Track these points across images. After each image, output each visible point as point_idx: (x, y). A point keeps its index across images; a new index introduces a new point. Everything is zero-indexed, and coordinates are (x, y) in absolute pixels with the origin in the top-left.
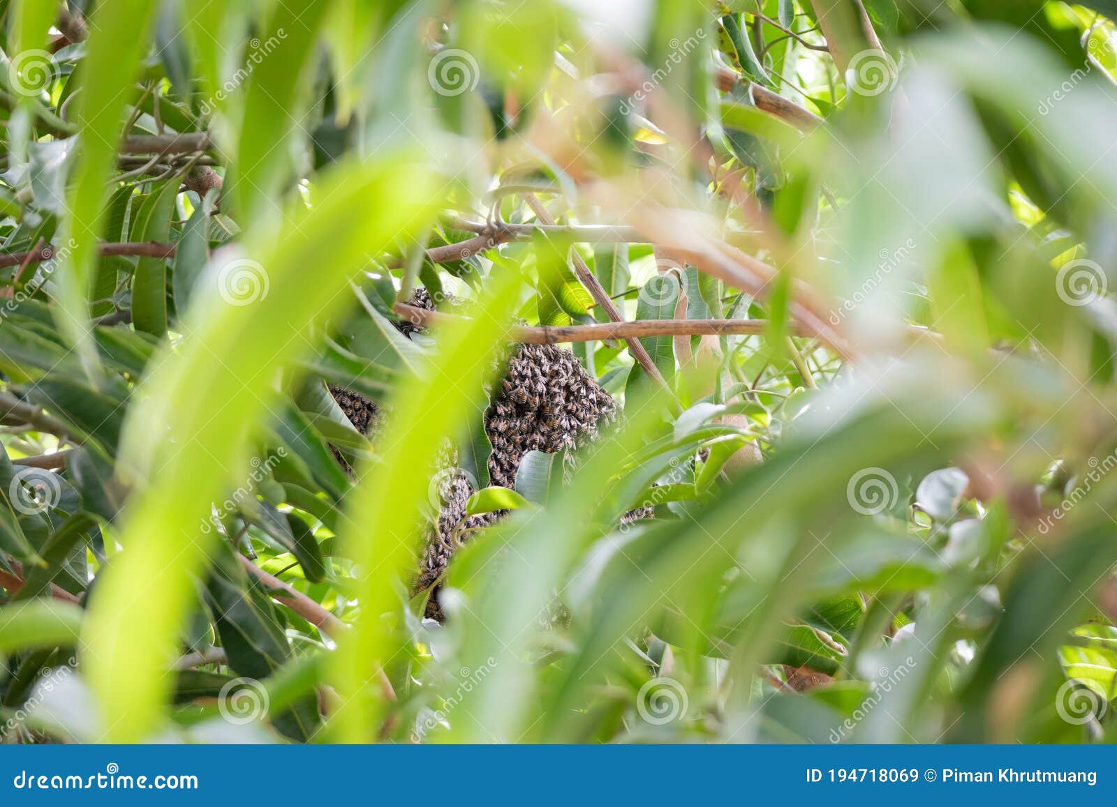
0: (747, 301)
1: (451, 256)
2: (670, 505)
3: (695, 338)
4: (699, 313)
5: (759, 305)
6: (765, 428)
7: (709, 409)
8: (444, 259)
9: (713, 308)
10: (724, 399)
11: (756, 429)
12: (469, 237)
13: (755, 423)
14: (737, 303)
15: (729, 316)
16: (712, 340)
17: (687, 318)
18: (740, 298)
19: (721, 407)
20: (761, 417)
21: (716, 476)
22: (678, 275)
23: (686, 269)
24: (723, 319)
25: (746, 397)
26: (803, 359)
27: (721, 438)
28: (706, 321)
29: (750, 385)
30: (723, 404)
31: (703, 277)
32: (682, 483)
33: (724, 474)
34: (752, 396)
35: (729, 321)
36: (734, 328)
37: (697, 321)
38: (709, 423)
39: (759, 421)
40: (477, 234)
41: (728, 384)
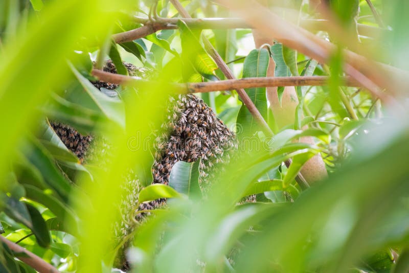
0: (314, 64)
1: (126, 39)
2: (266, 194)
3: (281, 89)
4: (283, 72)
5: (320, 67)
6: (327, 144)
7: (292, 133)
8: (122, 41)
9: (292, 69)
10: (300, 127)
11: (321, 145)
12: (137, 27)
13: (321, 142)
14: (308, 65)
15: (303, 73)
16: (291, 90)
17: (275, 76)
18: (309, 62)
19: (299, 132)
20: (324, 137)
21: (296, 176)
22: (269, 49)
23: (273, 45)
24: (298, 76)
25: (312, 125)
26: (349, 100)
27: (300, 152)
28: (287, 77)
29: (314, 117)
30: (300, 130)
31: (286, 50)
32: (275, 179)
33: (300, 174)
34: (315, 124)
35: (303, 77)
36: (306, 82)
37: (281, 77)
38: (290, 142)
39: (324, 140)
40: (143, 25)
41: (301, 117)
